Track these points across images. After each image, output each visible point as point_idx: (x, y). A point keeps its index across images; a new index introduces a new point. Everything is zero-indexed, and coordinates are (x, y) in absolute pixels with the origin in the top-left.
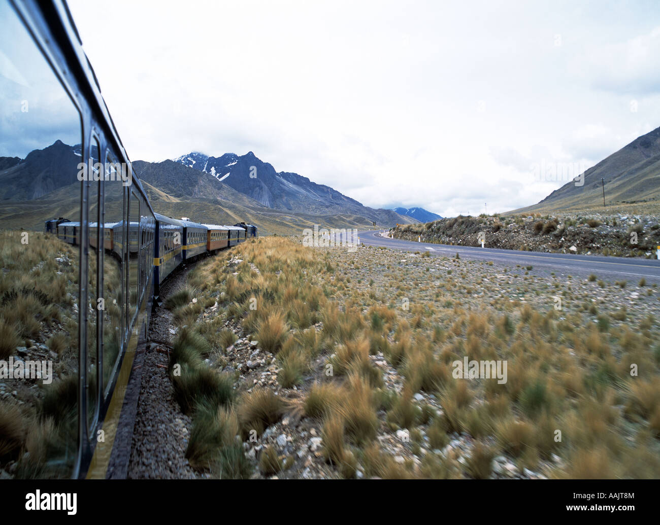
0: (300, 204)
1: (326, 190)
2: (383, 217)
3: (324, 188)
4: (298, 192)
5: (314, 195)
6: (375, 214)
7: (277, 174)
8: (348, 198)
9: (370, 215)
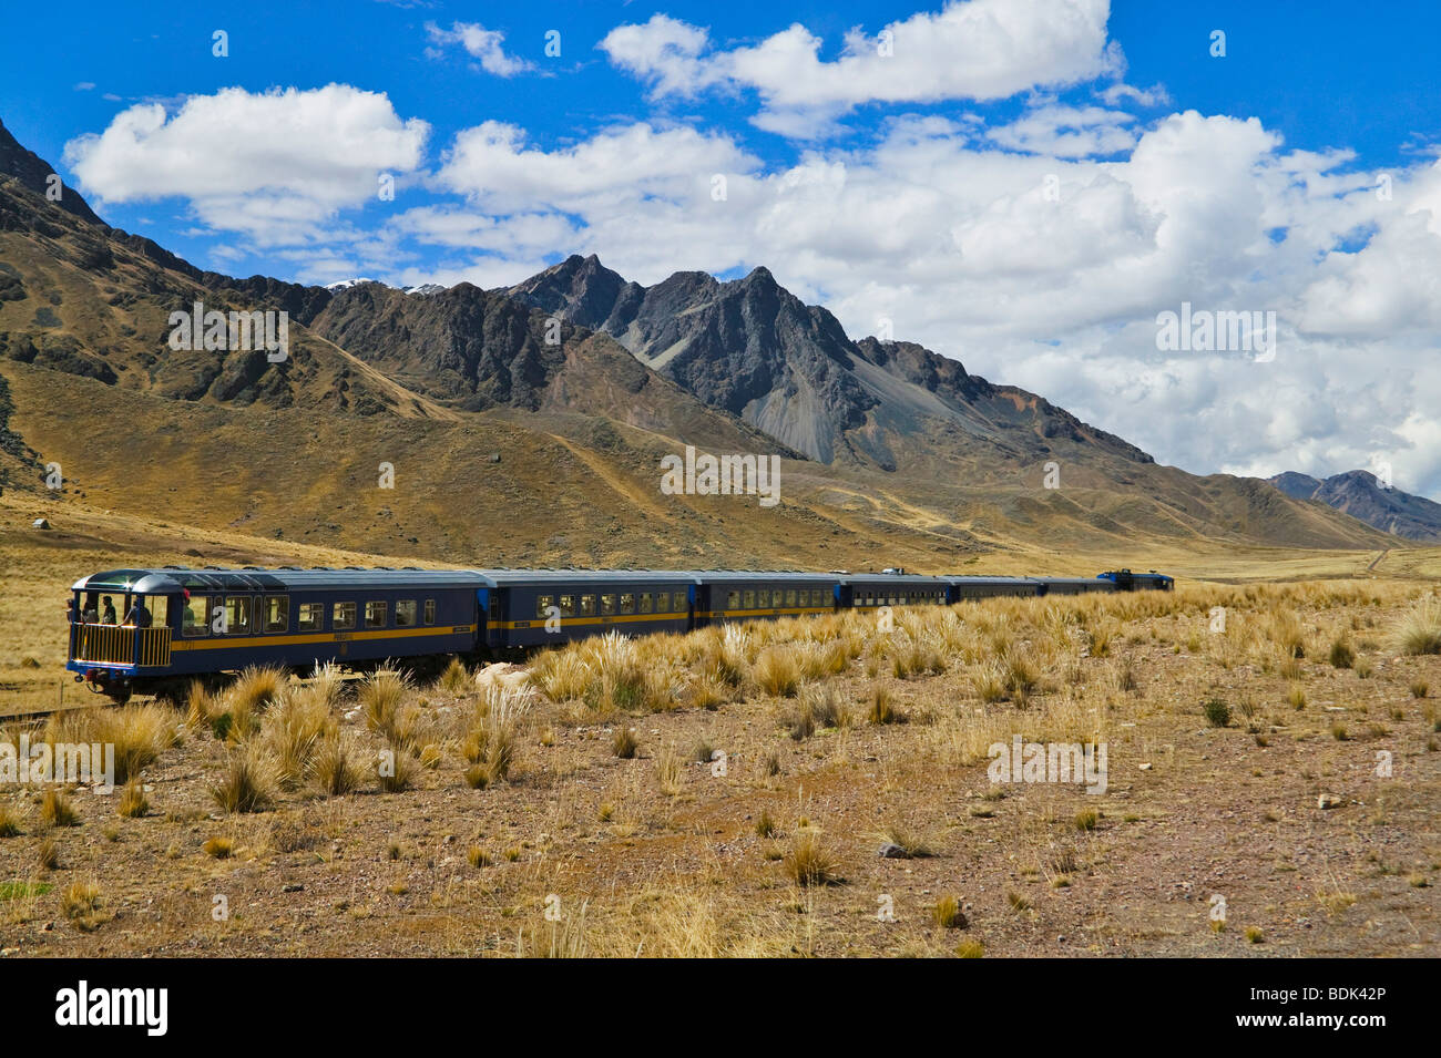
0: (928, 452)
1: (1020, 404)
2: (1229, 507)
3: (1014, 396)
4: (924, 411)
5: (980, 420)
6: (1197, 492)
7: (853, 347)
8: (1099, 434)
9: (1178, 495)
